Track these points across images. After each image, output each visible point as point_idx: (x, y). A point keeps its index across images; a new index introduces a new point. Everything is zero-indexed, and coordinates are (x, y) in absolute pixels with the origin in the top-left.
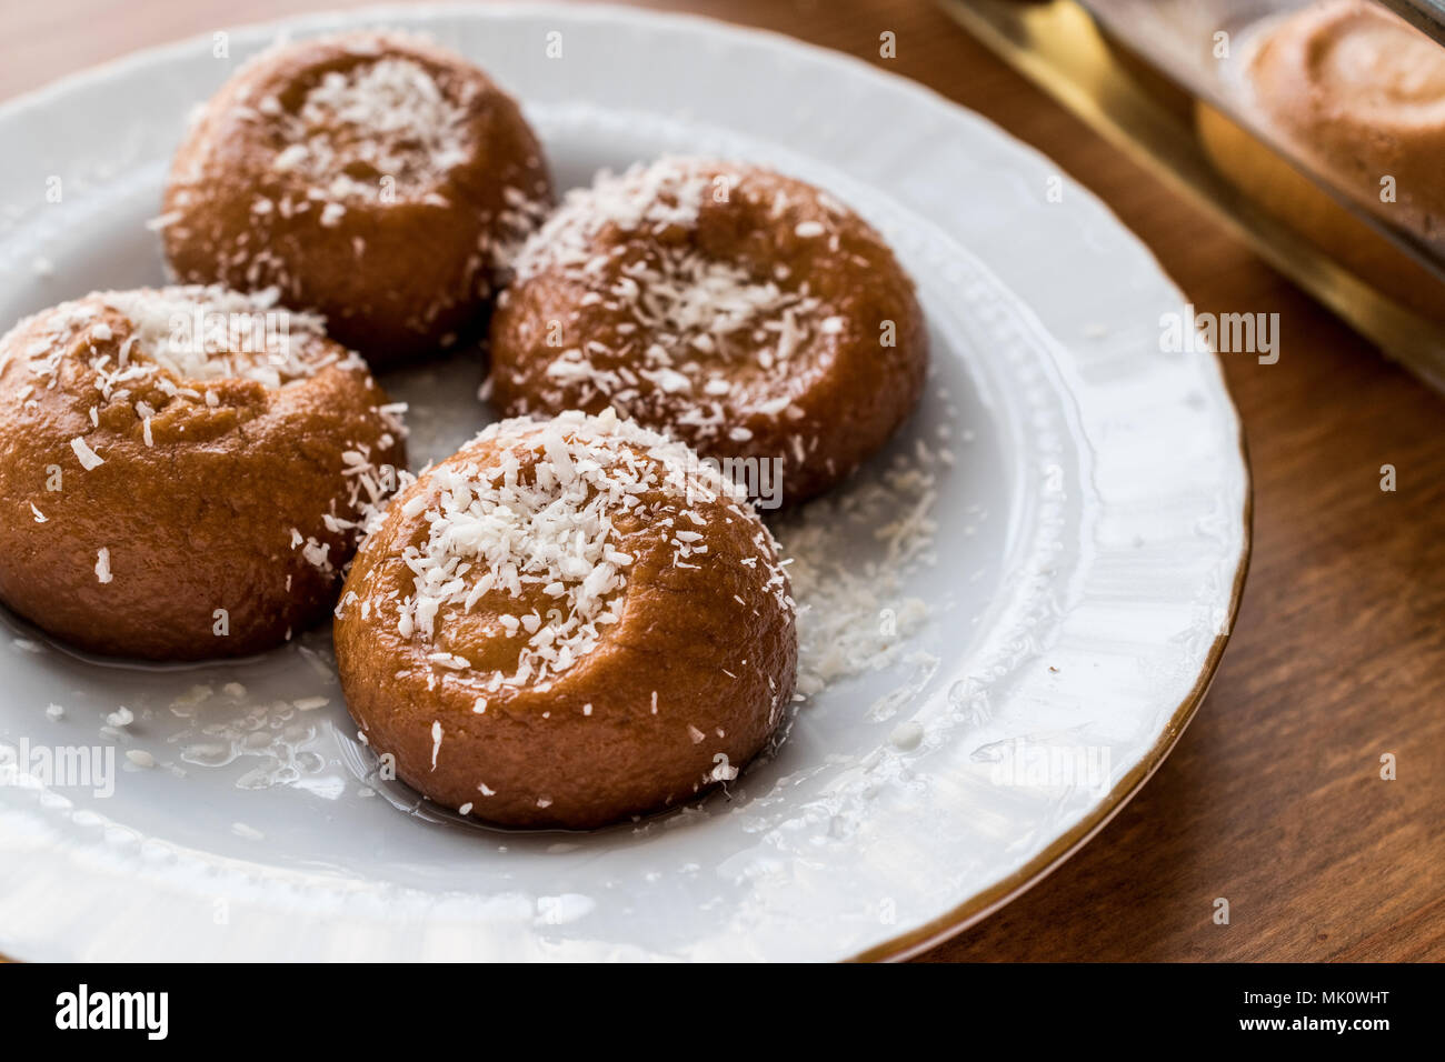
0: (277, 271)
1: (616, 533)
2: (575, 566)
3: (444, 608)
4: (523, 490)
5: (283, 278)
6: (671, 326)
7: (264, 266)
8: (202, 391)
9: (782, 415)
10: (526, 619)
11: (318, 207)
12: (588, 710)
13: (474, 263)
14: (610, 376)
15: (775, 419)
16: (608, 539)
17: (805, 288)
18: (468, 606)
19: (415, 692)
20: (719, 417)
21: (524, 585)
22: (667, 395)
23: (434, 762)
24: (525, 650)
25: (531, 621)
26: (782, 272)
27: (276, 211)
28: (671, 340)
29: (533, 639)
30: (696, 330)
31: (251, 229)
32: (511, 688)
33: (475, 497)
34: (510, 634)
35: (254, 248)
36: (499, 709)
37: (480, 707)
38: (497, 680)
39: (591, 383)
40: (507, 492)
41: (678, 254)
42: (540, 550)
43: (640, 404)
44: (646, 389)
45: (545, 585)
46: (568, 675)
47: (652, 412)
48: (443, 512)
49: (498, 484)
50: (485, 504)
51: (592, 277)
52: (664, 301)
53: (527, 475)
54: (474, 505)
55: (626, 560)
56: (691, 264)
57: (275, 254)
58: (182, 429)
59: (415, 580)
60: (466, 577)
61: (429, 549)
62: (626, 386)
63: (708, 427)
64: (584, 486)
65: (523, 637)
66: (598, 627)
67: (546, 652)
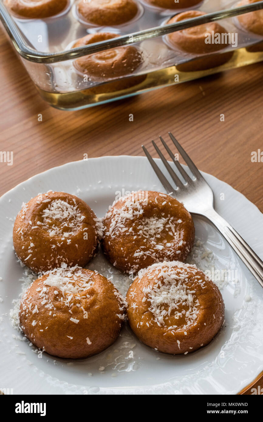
0: (62, 259)
1: (188, 287)
2: (185, 297)
3: (165, 317)
4: (164, 287)
5: (64, 259)
6: (151, 236)
7: (59, 259)
8: (86, 295)
9: (183, 244)
10: (182, 312)
11: (65, 242)
12: (205, 324)
13: (96, 237)
14: (148, 252)
15: (182, 246)
16: (187, 289)
17: (169, 216)
18: (169, 315)
19: (169, 337)
20: (173, 251)
21: (178, 306)
22: (161, 251)
23: (179, 348)
24: (186, 318)
25: (184, 312)
26: (163, 214)
27: (57, 246)
28: (153, 239)
29: (186, 315)
30: (155, 234)
31: (52, 252)
32: (188, 327)
33: (155, 292)
34: (181, 317)
35: (55, 256)
36: (189, 331)
37: (186, 333)
38: (185, 327)
39: (145, 255)
40: (162, 288)
41: (144, 220)
42: (177, 297)
43: (157, 255)
44: (157, 251)
45: (182, 304)
46: (198, 319)
47: (160, 255)
48: (151, 298)
49: (159, 287)
50: (159, 293)
51: (131, 232)
52: (146, 231)
53: (163, 283)
54: (157, 294)
55: (194, 292)
56: (147, 220)
57: (60, 256)
58: (89, 306)
59: (153, 314)
60: (165, 309)
61: (153, 307)
62: (152, 253)
63: (172, 253)
64: (175, 281)
65: (184, 315)
66: (196, 307)
67: (190, 317)
